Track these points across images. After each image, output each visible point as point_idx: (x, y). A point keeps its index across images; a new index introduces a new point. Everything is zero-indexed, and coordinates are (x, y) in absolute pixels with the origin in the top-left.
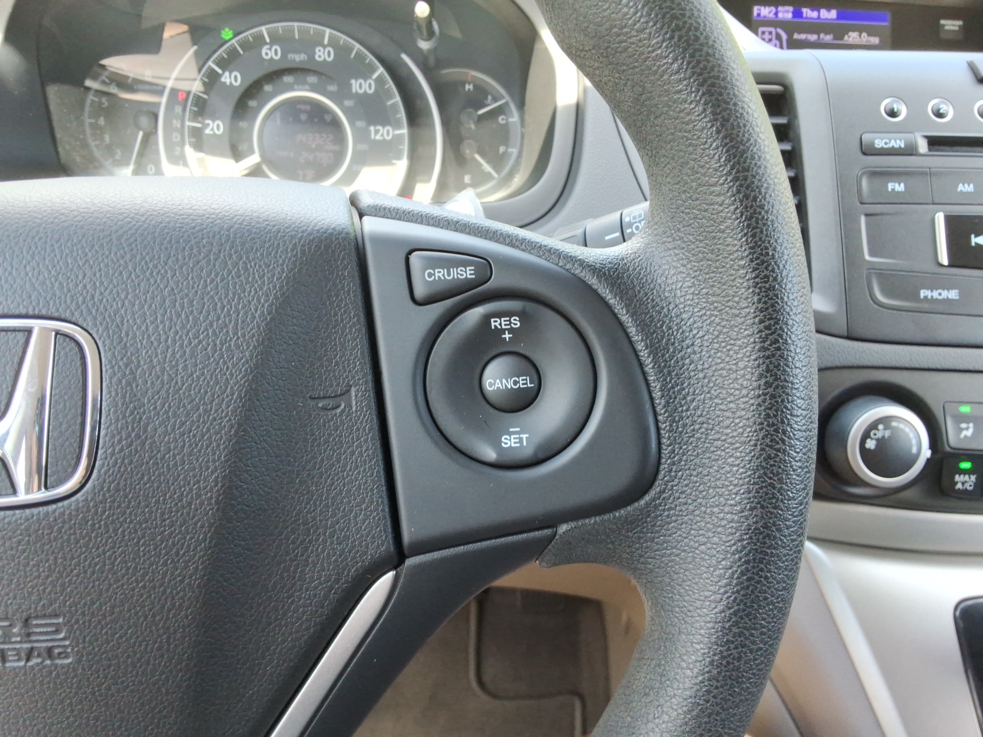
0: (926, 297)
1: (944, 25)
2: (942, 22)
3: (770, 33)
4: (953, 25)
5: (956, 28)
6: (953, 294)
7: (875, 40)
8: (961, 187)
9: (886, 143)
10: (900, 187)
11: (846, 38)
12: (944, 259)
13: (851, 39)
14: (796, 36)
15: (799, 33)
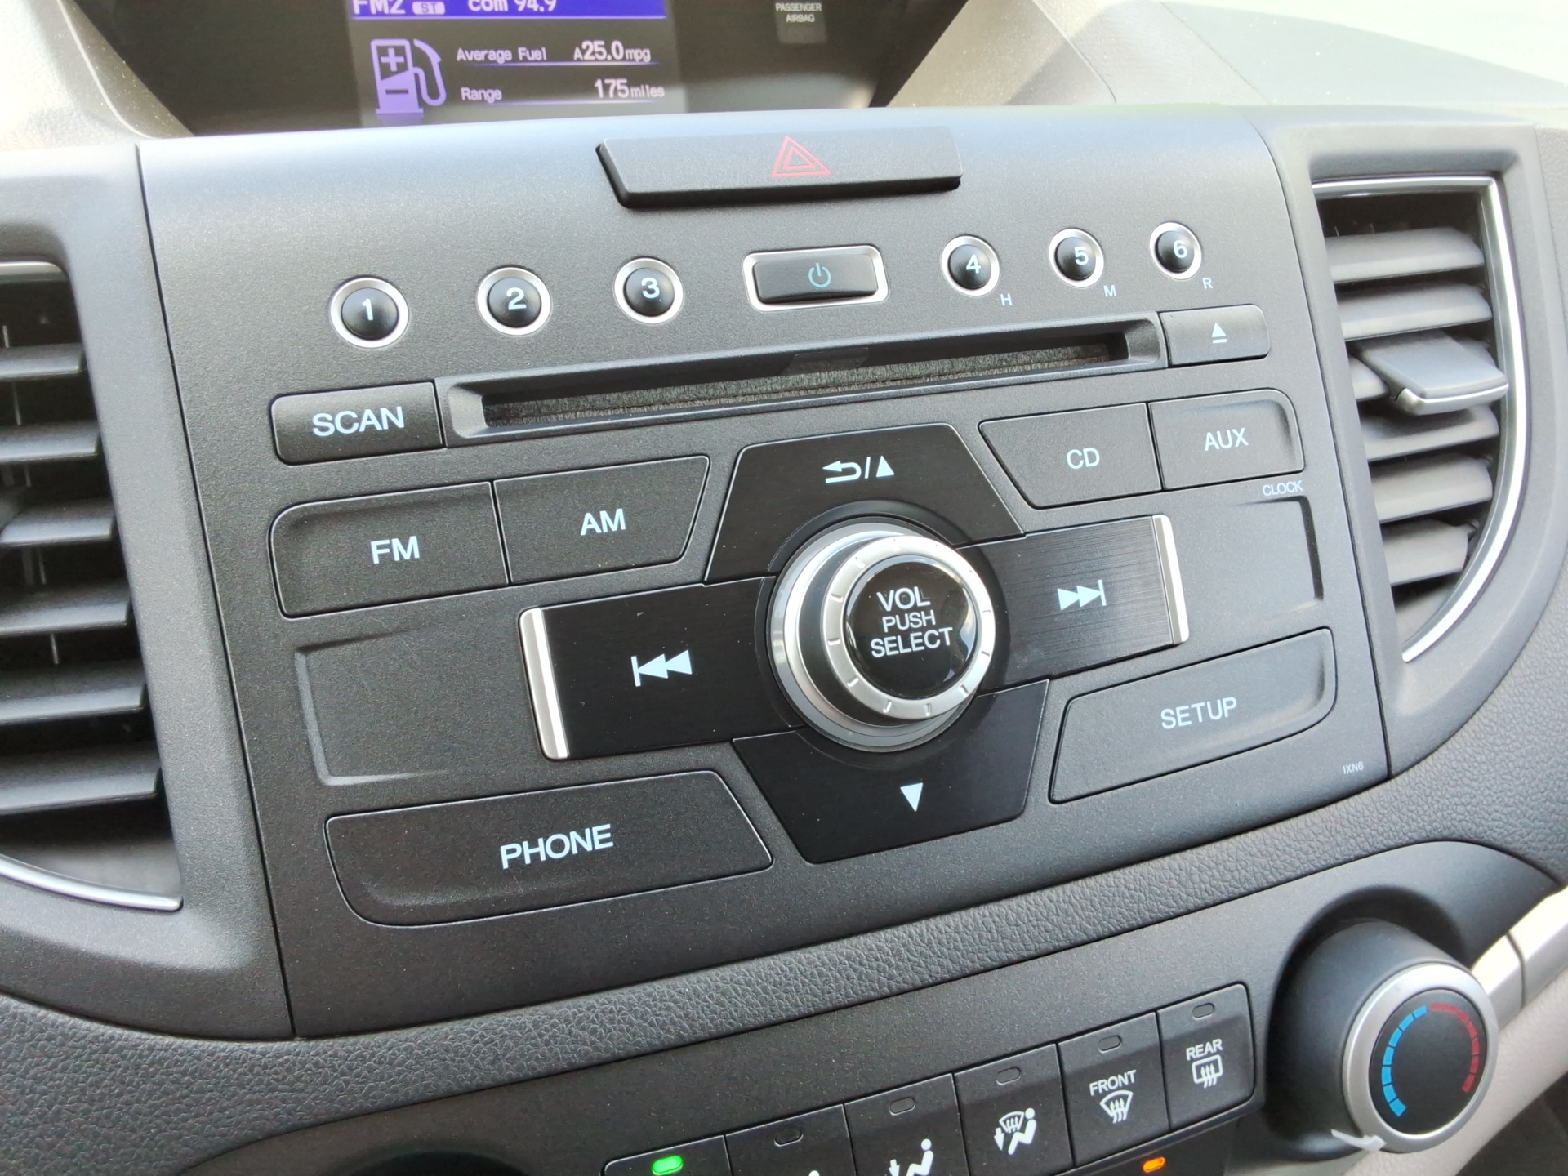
0: (517, 863)
1: (785, 14)
2: (779, 7)
3: (400, 51)
4: (803, 13)
5: (810, 19)
6: (596, 838)
7: (643, 56)
8: (589, 523)
9: (347, 422)
10: (408, 549)
11: (577, 54)
12: (557, 744)
13: (587, 56)
14: (461, 55)
15: (469, 48)
